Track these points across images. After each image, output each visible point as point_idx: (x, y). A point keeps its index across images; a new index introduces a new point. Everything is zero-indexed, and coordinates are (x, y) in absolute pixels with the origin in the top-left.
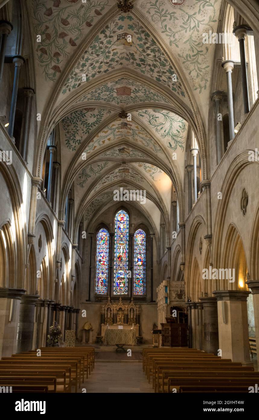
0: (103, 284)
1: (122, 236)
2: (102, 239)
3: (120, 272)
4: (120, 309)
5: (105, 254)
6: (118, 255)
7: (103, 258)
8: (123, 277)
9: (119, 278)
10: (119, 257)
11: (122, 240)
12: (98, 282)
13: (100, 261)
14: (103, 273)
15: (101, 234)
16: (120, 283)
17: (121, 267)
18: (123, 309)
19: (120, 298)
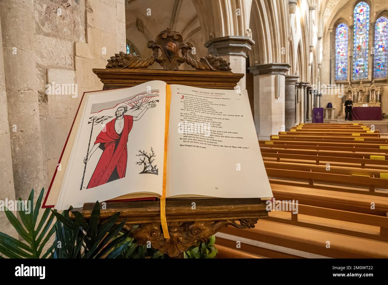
0: (342, 72)
1: (361, 27)
2: (340, 33)
3: (359, 60)
4: (361, 91)
5: (344, 46)
6: (357, 45)
7: (342, 50)
8: (362, 64)
9: (358, 65)
10: (359, 47)
11: (361, 31)
12: (338, 70)
13: (339, 53)
14: (342, 63)
15: (339, 29)
16: (359, 69)
17: (360, 56)
18: (364, 91)
19: (360, 82)
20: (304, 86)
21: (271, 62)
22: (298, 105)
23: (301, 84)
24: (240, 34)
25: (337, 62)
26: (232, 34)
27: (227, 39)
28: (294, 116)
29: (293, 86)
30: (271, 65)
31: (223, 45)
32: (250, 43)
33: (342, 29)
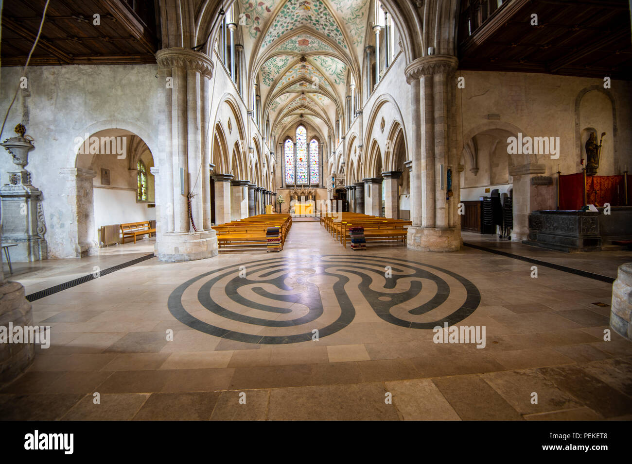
0: (291, 177)
2: (288, 147)
5: (291, 157)
7: (290, 160)
9: (301, 173)
10: (301, 159)
13: (288, 162)
16: (302, 176)
20: (261, 190)
21: (240, 180)
22: (257, 203)
23: (258, 188)
24: (228, 173)
25: (286, 169)
26: (224, 173)
27: (223, 175)
28: (254, 211)
29: (253, 191)
30: (240, 181)
31: (221, 177)
32: (232, 176)
33: (289, 144)
